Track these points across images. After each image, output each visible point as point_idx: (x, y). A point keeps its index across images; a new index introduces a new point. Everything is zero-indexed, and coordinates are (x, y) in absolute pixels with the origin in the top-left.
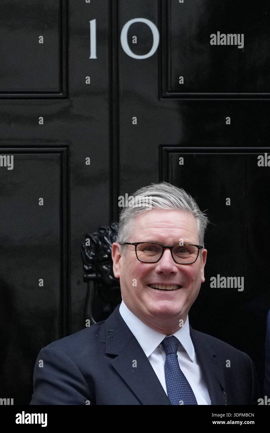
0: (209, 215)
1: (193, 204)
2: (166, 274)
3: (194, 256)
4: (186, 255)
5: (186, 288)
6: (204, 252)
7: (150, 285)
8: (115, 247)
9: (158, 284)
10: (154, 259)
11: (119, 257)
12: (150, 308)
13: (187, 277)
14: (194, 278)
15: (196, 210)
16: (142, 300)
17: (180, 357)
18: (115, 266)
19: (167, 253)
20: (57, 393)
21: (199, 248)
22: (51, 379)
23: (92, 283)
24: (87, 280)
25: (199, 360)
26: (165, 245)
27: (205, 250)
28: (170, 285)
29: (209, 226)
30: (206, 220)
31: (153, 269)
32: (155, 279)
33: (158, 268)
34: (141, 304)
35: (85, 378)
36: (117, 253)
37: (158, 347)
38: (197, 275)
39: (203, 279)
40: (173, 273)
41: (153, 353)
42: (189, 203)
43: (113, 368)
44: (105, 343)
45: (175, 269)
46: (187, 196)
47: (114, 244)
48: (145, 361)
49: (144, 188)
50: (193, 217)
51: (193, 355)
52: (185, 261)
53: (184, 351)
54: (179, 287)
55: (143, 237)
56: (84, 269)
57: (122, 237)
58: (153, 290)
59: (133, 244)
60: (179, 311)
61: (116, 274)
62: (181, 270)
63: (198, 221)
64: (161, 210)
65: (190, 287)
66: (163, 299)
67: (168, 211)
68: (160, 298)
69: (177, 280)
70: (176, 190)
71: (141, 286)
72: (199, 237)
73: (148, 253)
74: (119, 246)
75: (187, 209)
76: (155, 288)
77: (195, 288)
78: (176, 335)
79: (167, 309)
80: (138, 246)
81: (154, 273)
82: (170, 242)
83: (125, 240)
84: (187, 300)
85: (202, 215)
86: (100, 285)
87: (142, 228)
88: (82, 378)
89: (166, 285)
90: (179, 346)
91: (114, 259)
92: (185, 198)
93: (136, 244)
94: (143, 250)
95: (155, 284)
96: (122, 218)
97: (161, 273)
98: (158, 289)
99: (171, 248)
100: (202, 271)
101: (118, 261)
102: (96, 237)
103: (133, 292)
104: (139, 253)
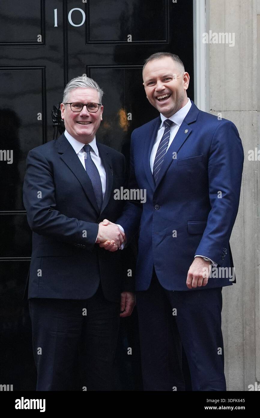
0: (104, 90)
1: (97, 85)
2: (84, 117)
3: (97, 108)
4: (93, 108)
5: (94, 123)
6: (102, 107)
7: (77, 122)
8: (62, 105)
9: (81, 121)
10: (79, 110)
11: (64, 109)
12: (77, 132)
13: (94, 119)
14: (97, 119)
15: (98, 88)
16: (74, 129)
17: (92, 154)
18: (62, 114)
19: (85, 107)
20: (36, 170)
21: (99, 105)
22: (33, 164)
23: (56, 127)
24: (54, 126)
25: (100, 155)
26: (84, 104)
27: (102, 106)
28: (86, 122)
29: (104, 95)
30: (102, 93)
31: (78, 115)
32: (80, 119)
33: (81, 114)
34: (73, 131)
35: (49, 163)
36: (63, 108)
37: (82, 149)
38: (98, 117)
39: (102, 119)
40: (87, 117)
41: (79, 152)
42: (95, 85)
43: (62, 159)
44: (58, 148)
45: (88, 115)
46: (94, 82)
47: (61, 104)
48: (76, 156)
49: (75, 79)
50: (96, 91)
51: (97, 153)
52: (93, 111)
53: (93, 151)
54: (91, 123)
55: (74, 101)
56: (53, 121)
57: (65, 101)
58: (79, 124)
59: (69, 104)
60: (91, 133)
61: (62, 117)
62: (91, 115)
63: (99, 93)
64: (82, 88)
65: (95, 123)
66: (83, 128)
67: (85, 88)
68: (82, 128)
69: (89, 119)
70: (89, 79)
71: (73, 122)
72: (99, 100)
73: (76, 107)
74: (64, 105)
75: (94, 88)
76: (80, 123)
77: (98, 123)
78: (90, 144)
79: (85, 133)
80: (72, 104)
81: (79, 117)
82: (86, 102)
83: (66, 102)
84: (94, 129)
85: (101, 90)
86: (60, 128)
87: (73, 96)
88: (48, 163)
89: (85, 122)
90: (91, 149)
91: (62, 111)
92: (93, 83)
93: (71, 104)
94: (74, 106)
95: (79, 121)
96: (65, 92)
97: (82, 116)
98: (81, 124)
99: (86, 105)
100: (101, 115)
101: (63, 112)
102: (58, 107)
103: (70, 125)
104: (72, 108)
